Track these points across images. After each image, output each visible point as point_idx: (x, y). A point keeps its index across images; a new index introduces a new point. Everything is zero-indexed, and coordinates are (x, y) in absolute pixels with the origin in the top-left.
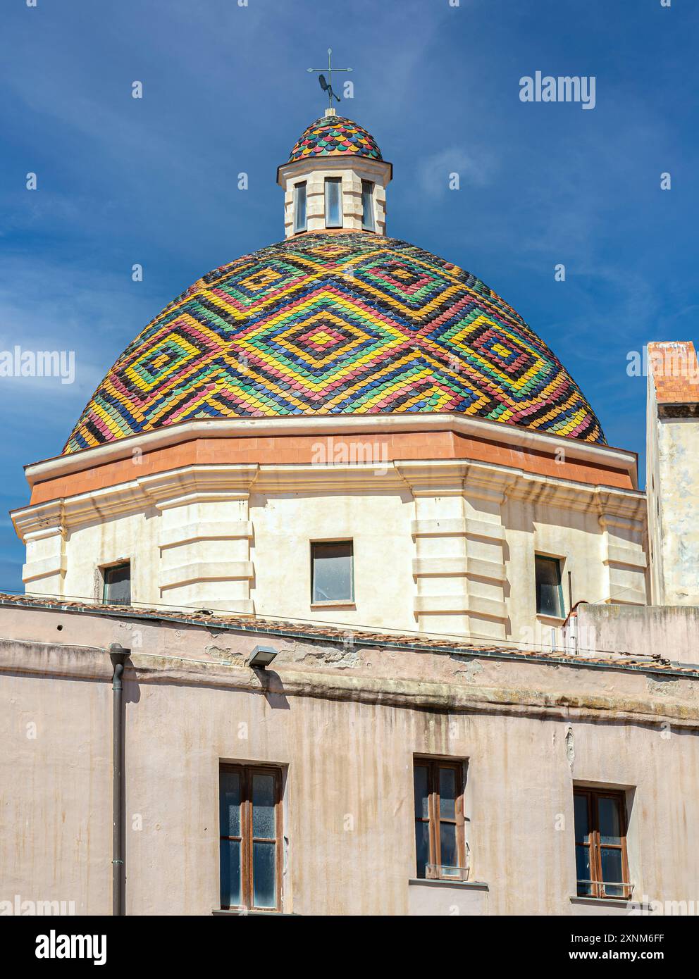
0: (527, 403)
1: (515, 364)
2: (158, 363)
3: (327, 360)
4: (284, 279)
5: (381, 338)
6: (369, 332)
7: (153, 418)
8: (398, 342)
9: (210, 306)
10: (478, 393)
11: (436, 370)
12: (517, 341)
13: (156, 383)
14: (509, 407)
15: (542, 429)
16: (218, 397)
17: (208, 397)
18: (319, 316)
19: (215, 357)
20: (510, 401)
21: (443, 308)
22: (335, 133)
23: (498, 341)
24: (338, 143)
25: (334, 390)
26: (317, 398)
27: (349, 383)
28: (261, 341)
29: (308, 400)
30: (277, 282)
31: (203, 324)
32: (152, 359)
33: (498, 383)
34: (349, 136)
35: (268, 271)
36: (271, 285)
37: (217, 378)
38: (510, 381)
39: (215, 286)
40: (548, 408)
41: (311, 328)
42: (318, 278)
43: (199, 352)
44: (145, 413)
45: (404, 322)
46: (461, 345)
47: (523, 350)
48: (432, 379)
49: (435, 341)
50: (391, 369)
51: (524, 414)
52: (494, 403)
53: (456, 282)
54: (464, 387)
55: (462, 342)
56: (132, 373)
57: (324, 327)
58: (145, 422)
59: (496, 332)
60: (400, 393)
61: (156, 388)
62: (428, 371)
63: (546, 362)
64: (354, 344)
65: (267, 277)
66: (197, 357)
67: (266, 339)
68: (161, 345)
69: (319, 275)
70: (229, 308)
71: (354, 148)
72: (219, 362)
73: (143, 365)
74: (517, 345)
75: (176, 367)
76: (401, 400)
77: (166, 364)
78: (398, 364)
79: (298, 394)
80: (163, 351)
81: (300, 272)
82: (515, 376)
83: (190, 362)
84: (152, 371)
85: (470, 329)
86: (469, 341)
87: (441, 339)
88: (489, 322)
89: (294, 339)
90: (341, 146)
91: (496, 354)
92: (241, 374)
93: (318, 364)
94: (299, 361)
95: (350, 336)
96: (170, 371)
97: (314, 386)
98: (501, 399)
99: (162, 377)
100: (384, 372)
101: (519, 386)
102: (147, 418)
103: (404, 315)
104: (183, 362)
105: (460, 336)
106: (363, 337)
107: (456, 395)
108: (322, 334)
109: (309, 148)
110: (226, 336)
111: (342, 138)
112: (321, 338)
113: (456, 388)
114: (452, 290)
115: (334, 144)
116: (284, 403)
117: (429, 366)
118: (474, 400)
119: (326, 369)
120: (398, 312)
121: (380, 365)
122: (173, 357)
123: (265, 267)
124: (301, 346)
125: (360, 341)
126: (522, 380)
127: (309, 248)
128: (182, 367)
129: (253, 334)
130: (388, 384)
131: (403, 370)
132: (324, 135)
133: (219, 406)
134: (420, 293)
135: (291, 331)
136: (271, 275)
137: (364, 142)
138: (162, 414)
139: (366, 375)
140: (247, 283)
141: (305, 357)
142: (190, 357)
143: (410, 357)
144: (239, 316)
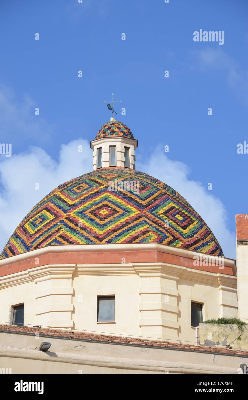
0: (190, 239)
1: (185, 223)
2: (37, 222)
3: (106, 221)
4: (90, 188)
5: (128, 212)
6: (124, 209)
7: (34, 245)
8: (136, 214)
9: (60, 199)
10: (168, 235)
11: (151, 225)
12: (186, 213)
13: (36, 230)
14: (182, 240)
15: (195, 250)
16: (61, 236)
17: (56, 236)
18: (104, 203)
19: (60, 220)
20: (182, 238)
21: (155, 200)
22: (114, 127)
23: (178, 213)
24: (114, 132)
25: (108, 234)
26: (101, 236)
27: (114, 231)
28: (79, 213)
29: (97, 238)
30: (87, 189)
31: (56, 206)
32: (35, 221)
33: (177, 231)
34: (119, 129)
35: (84, 184)
36: (85, 190)
37: (61, 228)
38: (182, 230)
39: (62, 190)
40: (198, 241)
41: (100, 208)
42: (104, 187)
43: (54, 218)
44: (32, 243)
45: (138, 206)
46: (162, 215)
47: (189, 217)
48: (149, 229)
49: (151, 213)
50: (132, 225)
51: (188, 243)
52: (175, 239)
53: (162, 189)
54: (163, 233)
55: (163, 214)
56: (27, 226)
57: (105, 207)
58: (31, 246)
59: (178, 209)
60: (135, 235)
61: (36, 232)
62: (148, 226)
63: (198, 222)
64: (117, 214)
65: (83, 187)
66: (53, 220)
67: (81, 213)
68: (39, 214)
69: (104, 186)
70: (67, 200)
71: (121, 134)
72: (62, 222)
73: (32, 223)
74: (186, 215)
75: (44, 224)
76: (136, 238)
77: (41, 222)
78: (135, 223)
79: (94, 235)
80: (40, 217)
81: (97, 185)
82: (184, 228)
83: (50, 222)
84: (35, 226)
85: (166, 208)
86: (165, 213)
87: (154, 212)
88: (174, 206)
89: (92, 212)
90: (116, 133)
91: (177, 219)
92: (71, 227)
93: (102, 223)
94: (94, 222)
95: (116, 211)
96: (42, 226)
97: (100, 232)
98: (178, 238)
99: (39, 228)
100: (130, 226)
101: (186, 231)
102: (32, 245)
103: (138, 203)
104: (47, 222)
105: (162, 211)
106: (121, 212)
107: (158, 235)
108: (104, 210)
109: (103, 133)
110: (65, 211)
111: (117, 130)
112: (104, 212)
113: (159, 233)
114: (159, 192)
115: (113, 132)
116: (87, 239)
117: (148, 224)
118: (167, 237)
119: (105, 225)
120: (136, 201)
121: (127, 223)
122: (44, 219)
123: (83, 183)
124: (95, 215)
125: (120, 213)
126: (187, 230)
127: (101, 175)
128: (47, 224)
129: (76, 210)
130: (131, 231)
131: (137, 225)
132: (109, 128)
133: (61, 240)
134: (146, 193)
135: (92, 209)
136: (86, 186)
137: (126, 131)
138: (38, 243)
139: (121, 228)
140: (75, 189)
141: (97, 220)
142: (50, 220)
143: (141, 220)
144: (71, 203)
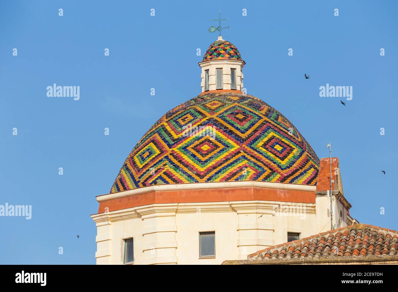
0: (288, 170)
1: (284, 153)
2: (145, 156)
3: (207, 157)
4: (194, 119)
5: (228, 147)
6: (224, 144)
7: (142, 180)
8: (235, 148)
9: (166, 131)
10: (266, 168)
11: (249, 160)
12: (286, 142)
13: (144, 165)
14: (279, 173)
15: (291, 182)
16: (165, 173)
17: (161, 173)
18: (206, 137)
19: (165, 155)
20: (280, 170)
21: (255, 131)
22: (220, 49)
23: (277, 143)
24: (220, 54)
25: (209, 171)
26: (202, 174)
27: (214, 167)
28: (183, 149)
29: (198, 175)
30: (191, 121)
31: (162, 139)
32: (143, 153)
33: (275, 163)
35: (189, 115)
36: (189, 122)
37: (165, 165)
38: (280, 161)
39: (169, 121)
40: (297, 170)
41: (202, 143)
42: (207, 120)
43: (160, 153)
44: (140, 178)
45: (238, 139)
46: (261, 148)
47: (289, 145)
48: (247, 165)
49: (251, 147)
50: (231, 161)
51: (286, 175)
52: (273, 171)
53: (263, 116)
54: (260, 167)
55: (262, 146)
56: (136, 159)
57: (207, 142)
58: (139, 181)
59: (278, 138)
60: (234, 172)
61: (144, 167)
62: (246, 161)
63: (298, 149)
64: (218, 150)
65: (188, 118)
66: (159, 155)
67: (185, 148)
68: (147, 147)
69: (207, 118)
70: (172, 133)
71: (227, 56)
72: (167, 157)
73: (140, 156)
74: (286, 144)
75: (151, 158)
76: (234, 174)
77: (148, 156)
78: (234, 159)
79: (195, 172)
80: (148, 150)
81: (200, 116)
82: (283, 159)
83: (157, 156)
84: (143, 159)
85: (266, 139)
86: (264, 145)
87: (253, 146)
88: (275, 135)
89: (195, 148)
91: (276, 150)
92: (174, 163)
93: (203, 159)
94: (196, 158)
95: (217, 147)
96: (149, 160)
97: (201, 169)
98: (276, 170)
99: (146, 163)
100: (229, 162)
101: (284, 163)
102: (140, 180)
103: (238, 136)
104: (154, 156)
105: (261, 144)
106: (222, 147)
107: (256, 170)
108: (206, 146)
110: (170, 146)
111: (223, 52)
112: (205, 147)
113: (257, 167)
114: (261, 121)
116: (189, 176)
117: (246, 159)
118: (264, 171)
119: (206, 161)
120: (236, 135)
121: (227, 159)
122: (151, 153)
123: (188, 113)
124: (198, 151)
125: (220, 149)
126: (286, 160)
127: (205, 104)
128: (153, 159)
129: (180, 145)
130: (230, 167)
131: (236, 161)
133: (165, 177)
134: (247, 125)
135: (194, 145)
138: (145, 179)
139: (221, 164)
140: (180, 121)
141: (199, 156)
142: (156, 154)
143: (239, 155)
144: (176, 137)
